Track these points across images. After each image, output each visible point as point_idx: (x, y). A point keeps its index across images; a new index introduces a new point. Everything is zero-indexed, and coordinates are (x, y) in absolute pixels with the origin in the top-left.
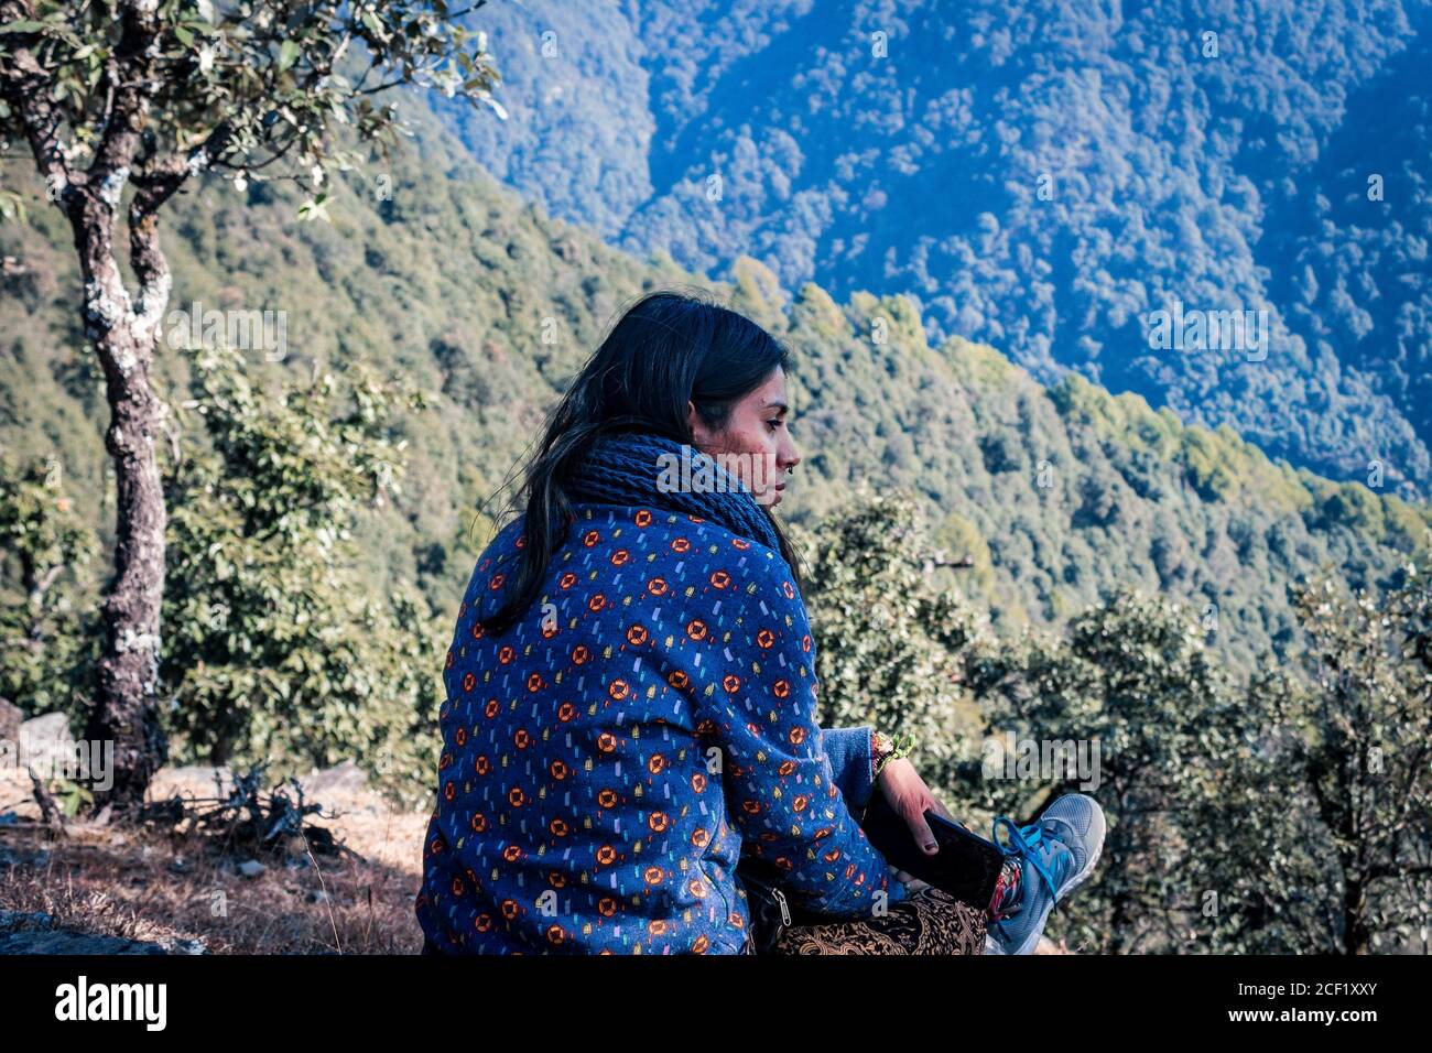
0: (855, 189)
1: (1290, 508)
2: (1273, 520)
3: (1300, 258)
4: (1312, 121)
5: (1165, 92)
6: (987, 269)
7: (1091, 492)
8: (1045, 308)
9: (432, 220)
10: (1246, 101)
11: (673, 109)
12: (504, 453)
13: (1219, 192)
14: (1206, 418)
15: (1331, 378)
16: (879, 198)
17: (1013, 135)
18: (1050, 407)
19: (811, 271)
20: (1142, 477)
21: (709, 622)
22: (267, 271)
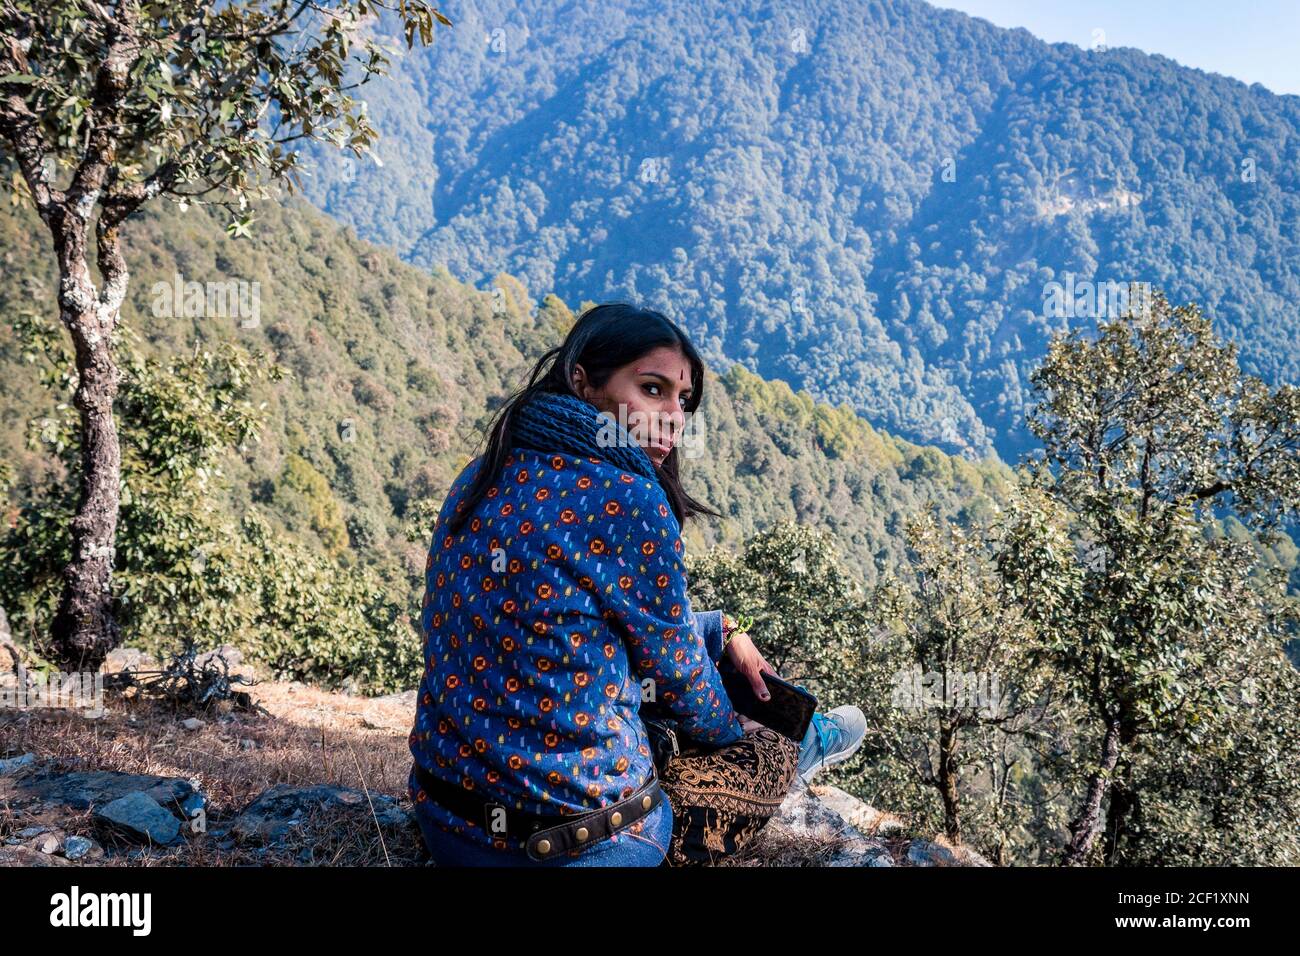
0: (584, 227)
1: (887, 464)
2: (876, 473)
3: (898, 287)
4: (908, 190)
5: (807, 166)
6: (678, 288)
7: (750, 450)
8: (719, 318)
9: (269, 237)
10: (863, 174)
11: (452, 162)
12: (321, 413)
13: (843, 239)
14: (831, 399)
15: (918, 372)
16: (602, 234)
17: (699, 192)
18: (722, 389)
19: (551, 285)
20: (786, 440)
21: (605, 540)
22: (139, 270)
